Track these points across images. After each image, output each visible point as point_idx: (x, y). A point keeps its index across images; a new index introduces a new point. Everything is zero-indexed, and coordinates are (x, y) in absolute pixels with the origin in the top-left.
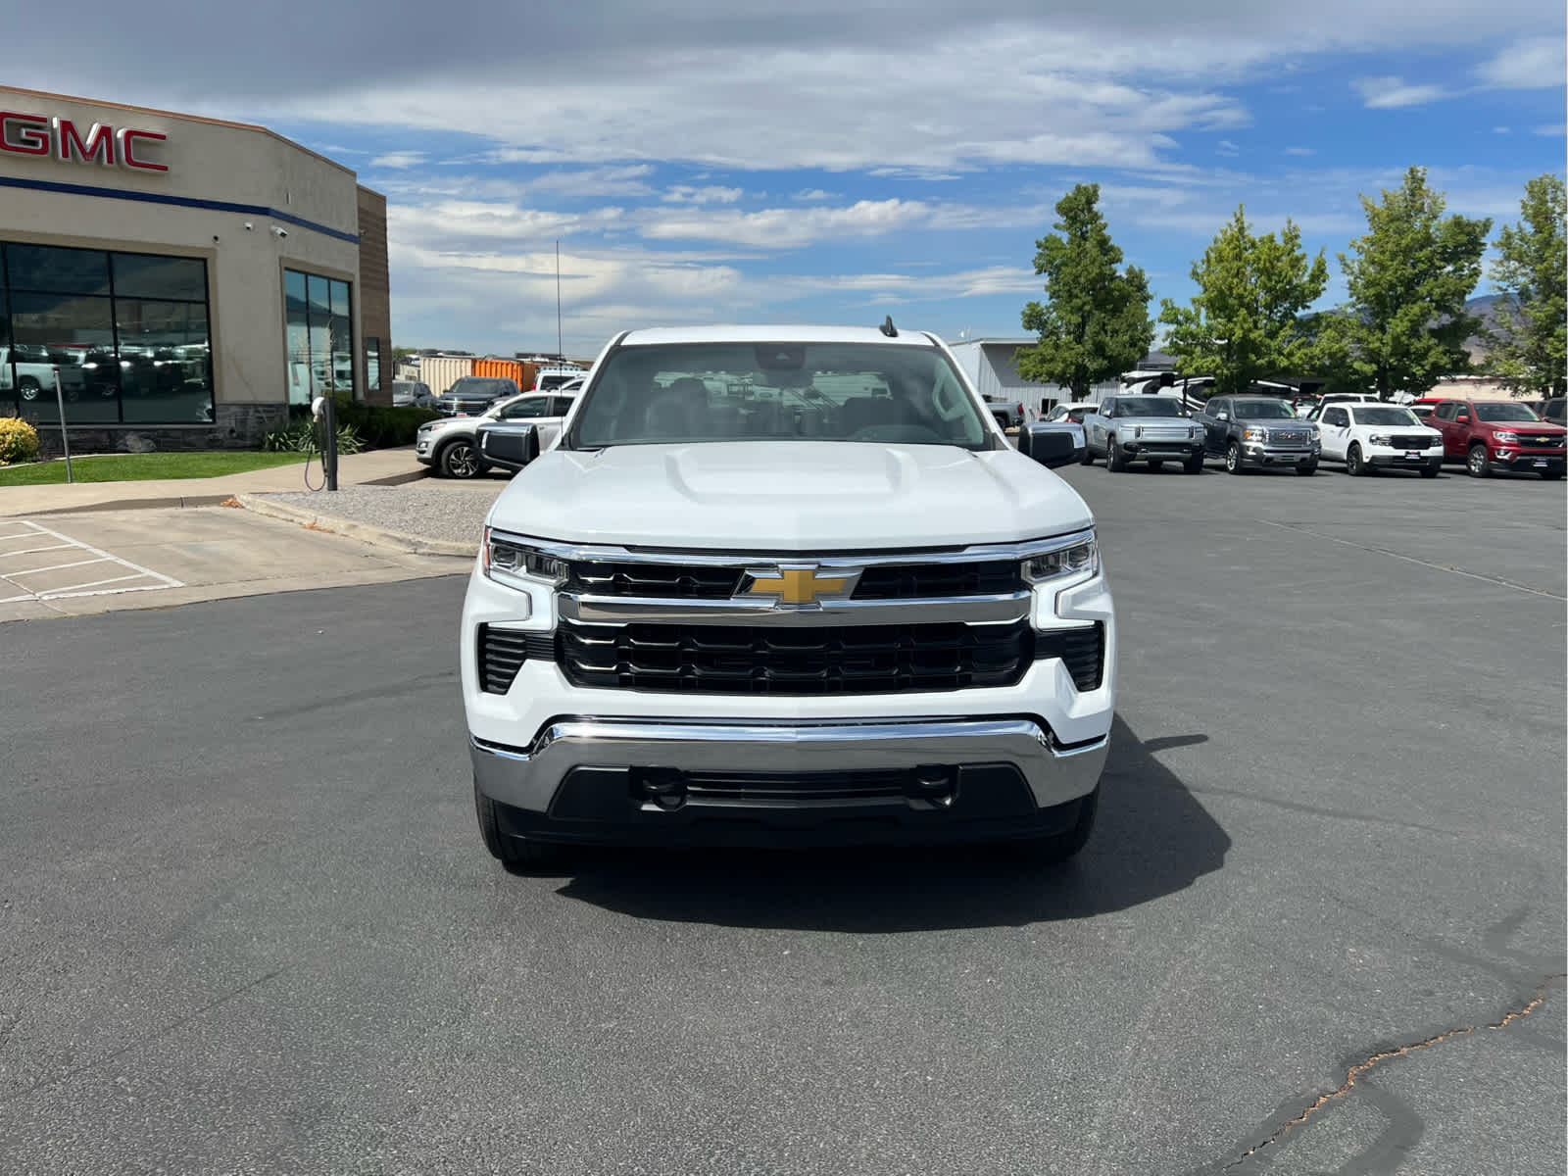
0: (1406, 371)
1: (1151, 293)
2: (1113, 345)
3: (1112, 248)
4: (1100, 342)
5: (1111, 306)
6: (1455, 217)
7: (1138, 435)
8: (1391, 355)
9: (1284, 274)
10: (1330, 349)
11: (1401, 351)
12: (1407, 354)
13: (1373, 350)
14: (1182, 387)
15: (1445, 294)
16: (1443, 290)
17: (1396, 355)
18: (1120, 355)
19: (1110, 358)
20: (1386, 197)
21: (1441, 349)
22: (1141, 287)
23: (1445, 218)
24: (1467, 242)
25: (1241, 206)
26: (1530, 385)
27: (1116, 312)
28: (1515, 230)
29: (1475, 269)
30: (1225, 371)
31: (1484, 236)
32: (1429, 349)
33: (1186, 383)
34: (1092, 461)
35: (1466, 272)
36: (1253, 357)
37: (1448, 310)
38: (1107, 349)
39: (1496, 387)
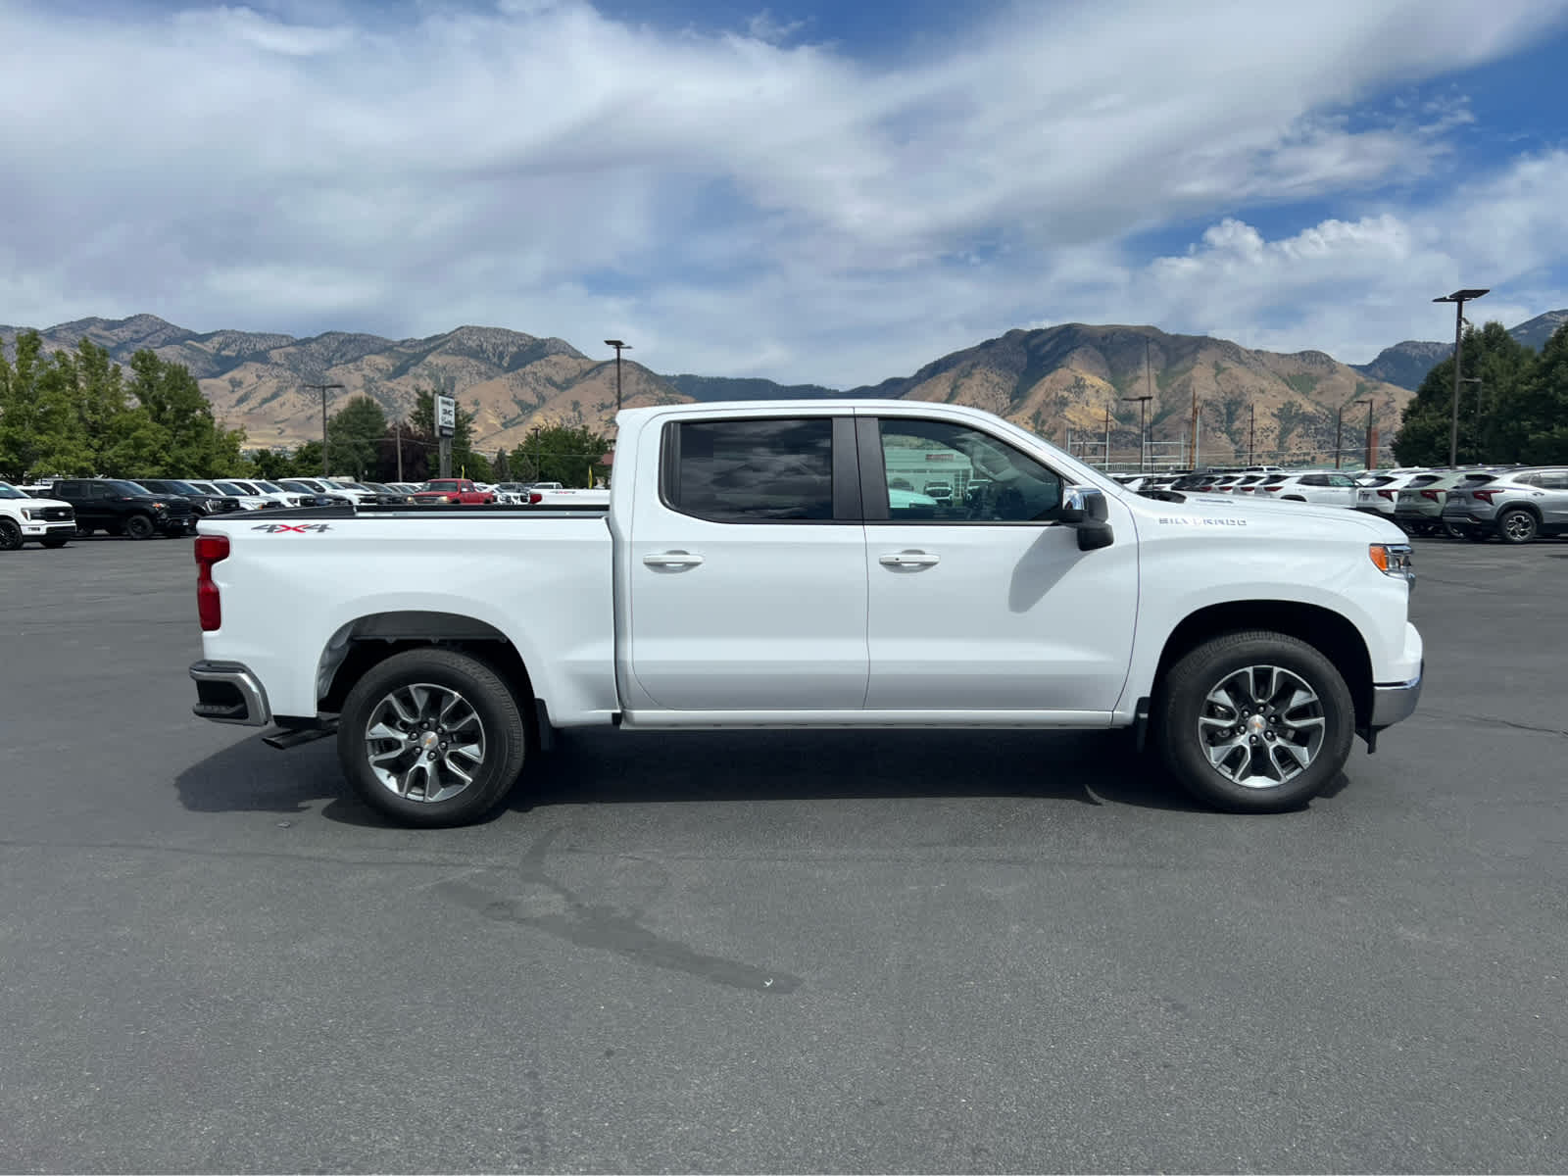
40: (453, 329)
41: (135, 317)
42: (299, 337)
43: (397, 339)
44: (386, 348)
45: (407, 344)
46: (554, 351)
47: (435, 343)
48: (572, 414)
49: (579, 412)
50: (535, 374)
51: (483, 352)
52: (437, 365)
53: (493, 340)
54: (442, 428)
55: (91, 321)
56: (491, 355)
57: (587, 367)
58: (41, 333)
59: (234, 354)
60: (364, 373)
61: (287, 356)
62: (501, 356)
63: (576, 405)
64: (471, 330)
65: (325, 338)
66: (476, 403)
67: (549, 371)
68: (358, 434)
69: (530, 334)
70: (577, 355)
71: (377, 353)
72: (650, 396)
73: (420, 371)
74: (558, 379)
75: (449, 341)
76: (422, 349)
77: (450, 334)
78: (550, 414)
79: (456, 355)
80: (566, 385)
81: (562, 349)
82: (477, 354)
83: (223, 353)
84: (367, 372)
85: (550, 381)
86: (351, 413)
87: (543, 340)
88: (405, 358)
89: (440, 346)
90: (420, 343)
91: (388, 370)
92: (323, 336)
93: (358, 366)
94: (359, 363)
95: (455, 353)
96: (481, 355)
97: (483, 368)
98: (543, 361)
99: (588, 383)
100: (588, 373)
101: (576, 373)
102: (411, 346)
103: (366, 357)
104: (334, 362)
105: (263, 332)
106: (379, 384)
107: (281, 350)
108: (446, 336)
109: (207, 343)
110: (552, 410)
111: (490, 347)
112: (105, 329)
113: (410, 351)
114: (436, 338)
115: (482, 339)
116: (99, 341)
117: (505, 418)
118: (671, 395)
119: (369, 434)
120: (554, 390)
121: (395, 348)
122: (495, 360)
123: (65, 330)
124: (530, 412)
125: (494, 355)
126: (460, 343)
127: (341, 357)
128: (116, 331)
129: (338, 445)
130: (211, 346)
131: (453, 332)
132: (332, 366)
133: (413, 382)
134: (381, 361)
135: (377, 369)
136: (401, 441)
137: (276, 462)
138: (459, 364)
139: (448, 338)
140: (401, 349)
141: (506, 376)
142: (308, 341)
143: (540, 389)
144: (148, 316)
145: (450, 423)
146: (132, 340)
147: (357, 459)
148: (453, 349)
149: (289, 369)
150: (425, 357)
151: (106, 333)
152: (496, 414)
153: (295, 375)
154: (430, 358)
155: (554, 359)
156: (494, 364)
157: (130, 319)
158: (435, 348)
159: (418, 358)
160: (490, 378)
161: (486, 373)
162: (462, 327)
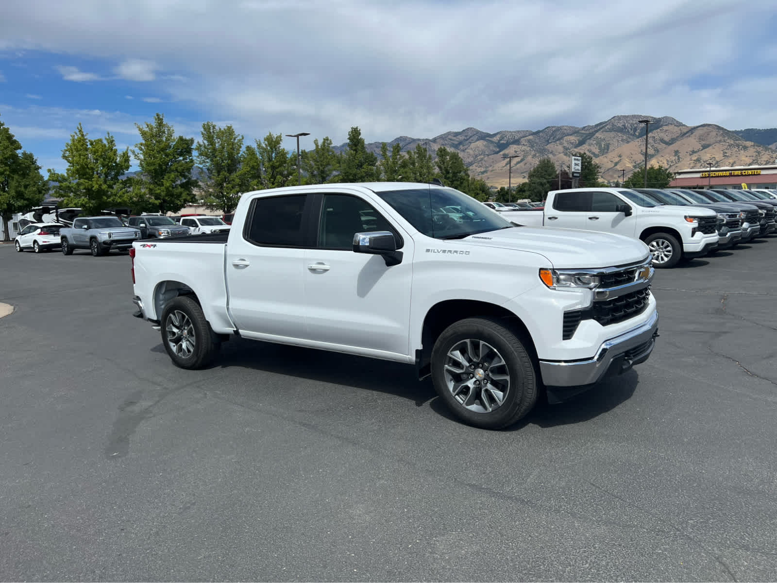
0: (173, 202)
1: (40, 166)
2: (28, 193)
3: (15, 141)
4: (20, 191)
5: (22, 172)
6: (180, 137)
7: (110, 237)
8: (166, 196)
9: (112, 158)
10: (140, 193)
11: (169, 194)
12: (172, 195)
13: (157, 194)
14: (55, 214)
15: (183, 170)
16: (182, 168)
17: (168, 195)
18: (33, 198)
19: (28, 199)
20: (148, 125)
21: (186, 193)
22: (33, 163)
23: (176, 136)
24: (185, 147)
25: (80, 124)
26: (218, 207)
27: (24, 175)
28: (202, 143)
29: (191, 159)
30: (91, 205)
31: (192, 145)
32: (181, 193)
33: (57, 212)
34: (72, 252)
35: (188, 160)
36: (105, 198)
37: (185, 177)
38: (25, 195)
39: (204, 208)
40: (610, 118)
41: (466, 129)
42: (534, 131)
43: (581, 126)
44: (575, 132)
45: (586, 128)
46: (665, 124)
47: (601, 126)
48: (674, 158)
49: (678, 156)
50: (654, 137)
51: (625, 128)
52: (600, 138)
53: (631, 122)
54: (573, 173)
55: (449, 133)
56: (630, 130)
57: (685, 131)
58: (430, 140)
59: (505, 142)
60: (564, 145)
61: (529, 141)
62: (635, 130)
63: (676, 153)
64: (619, 118)
65: (546, 130)
66: (620, 156)
67: (662, 135)
68: (542, 177)
69: (652, 116)
70: (680, 124)
71: (571, 135)
72: (723, 144)
73: (591, 141)
74: (667, 139)
75: (607, 125)
76: (593, 130)
77: (608, 121)
78: (661, 159)
79: (611, 132)
80: (672, 141)
81: (670, 122)
82: (622, 130)
83: (502, 142)
84: (566, 144)
85: (662, 141)
86: (540, 167)
87: (659, 118)
88: (585, 136)
89: (603, 127)
90: (592, 127)
91: (576, 143)
92: (546, 128)
93: (561, 142)
94: (562, 141)
95: (610, 130)
96: (624, 130)
97: (625, 137)
98: (659, 130)
99: (685, 140)
100: (685, 134)
101: (678, 135)
102: (587, 129)
103: (565, 137)
104: (550, 141)
105: (518, 130)
106: (571, 150)
107: (525, 138)
108: (607, 122)
109: (495, 138)
110: (662, 156)
111: (629, 125)
112: (454, 136)
113: (587, 132)
114: (601, 124)
115: (625, 122)
116: (451, 141)
117: (635, 163)
118: (737, 142)
119: (547, 177)
120: (664, 145)
121: (580, 131)
122: (632, 132)
123: (440, 138)
124: (650, 158)
125: (631, 129)
126: (613, 125)
127: (553, 139)
128: (458, 137)
129: (533, 183)
130: (496, 139)
131: (610, 120)
132: (549, 143)
133: (588, 147)
134: (573, 138)
135: (571, 143)
136: (561, 180)
137: (507, 193)
138: (613, 136)
139: (608, 123)
140: (583, 132)
141: (638, 140)
142: (538, 132)
143: (656, 145)
144: (471, 128)
145: (578, 170)
146: (464, 140)
147: (541, 189)
148: (609, 129)
149: (529, 147)
150: (594, 135)
151: (455, 138)
152: (630, 161)
153: (532, 149)
154: (597, 135)
155: (665, 128)
156: (631, 134)
157: (464, 130)
158: (599, 130)
159: (591, 135)
160: (628, 142)
161: (626, 140)
162: (614, 117)
